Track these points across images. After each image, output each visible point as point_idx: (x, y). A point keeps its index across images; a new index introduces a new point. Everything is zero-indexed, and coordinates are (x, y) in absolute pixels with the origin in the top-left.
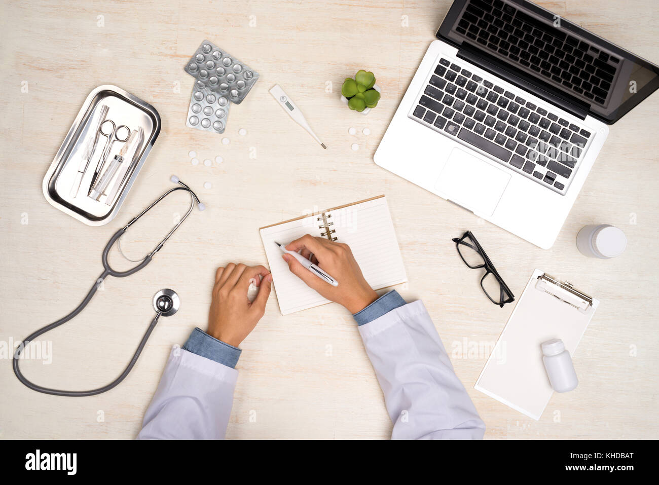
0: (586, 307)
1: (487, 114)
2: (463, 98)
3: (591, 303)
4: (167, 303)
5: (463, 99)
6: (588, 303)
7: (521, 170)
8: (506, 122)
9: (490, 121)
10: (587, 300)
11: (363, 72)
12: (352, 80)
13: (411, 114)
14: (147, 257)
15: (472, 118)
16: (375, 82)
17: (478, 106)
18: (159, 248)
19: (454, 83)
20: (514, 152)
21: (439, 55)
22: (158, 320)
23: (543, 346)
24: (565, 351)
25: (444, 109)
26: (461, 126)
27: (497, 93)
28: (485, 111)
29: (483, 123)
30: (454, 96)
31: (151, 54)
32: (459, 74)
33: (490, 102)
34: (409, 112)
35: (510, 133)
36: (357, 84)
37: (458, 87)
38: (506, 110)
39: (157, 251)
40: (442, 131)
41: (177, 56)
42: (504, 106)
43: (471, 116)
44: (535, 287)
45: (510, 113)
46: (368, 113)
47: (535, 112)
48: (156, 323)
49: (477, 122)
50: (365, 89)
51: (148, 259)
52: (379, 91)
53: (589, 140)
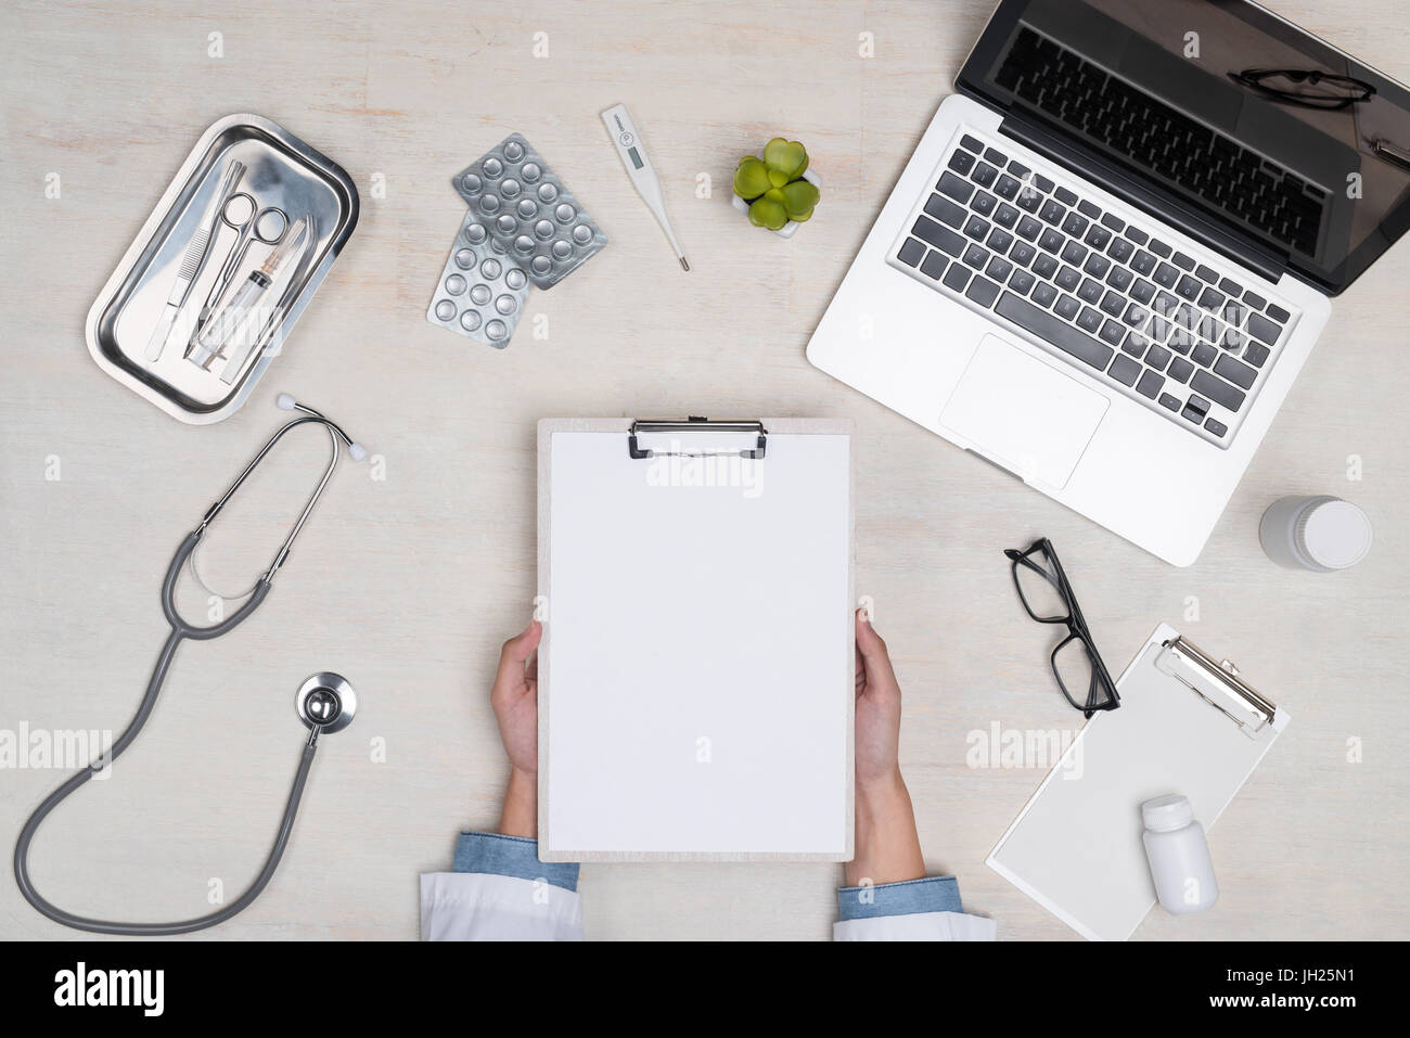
0: (1258, 725)
1: (1062, 263)
2: (1009, 225)
3: (1271, 716)
4: (327, 705)
5: (1010, 227)
6: (1264, 716)
7: (1132, 390)
8: (1103, 282)
9: (1068, 279)
10: (1263, 709)
11: (782, 143)
12: (757, 160)
13: (893, 257)
14: (260, 583)
15: (1028, 270)
16: (808, 163)
17: (1044, 244)
18: (282, 557)
19: (990, 191)
20: (1118, 350)
21: (958, 127)
22: (318, 744)
23: (1145, 810)
24: (1194, 823)
25: (966, 248)
26: (1004, 287)
27: (1086, 217)
28: (1057, 257)
29: (1051, 282)
30: (989, 219)
31: (309, 108)
32: (1003, 171)
33: (1069, 237)
34: (889, 252)
35: (1112, 307)
36: (768, 169)
37: (1001, 199)
38: (1104, 254)
39: (280, 565)
40: (962, 296)
41: (367, 112)
42: (1100, 247)
43: (1026, 266)
44: (1155, 663)
45: (1114, 262)
46: (794, 232)
47: (1168, 261)
48: (313, 752)
49: (1039, 278)
50: (787, 181)
51: (261, 589)
52: (817, 185)
53: (1285, 327)
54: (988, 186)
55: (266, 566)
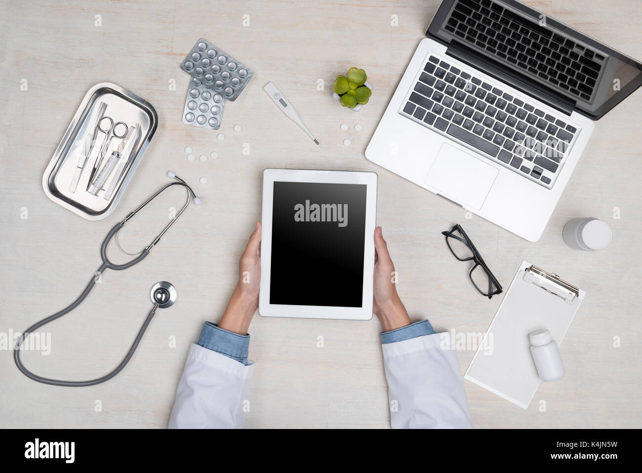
0: (572, 298)
1: (476, 110)
2: (451, 94)
3: (577, 293)
4: (164, 295)
5: (452, 96)
6: (574, 294)
7: (508, 165)
8: (494, 118)
9: (479, 117)
10: (573, 291)
11: (354, 70)
12: (344, 77)
13: (401, 111)
14: (145, 250)
15: (461, 114)
16: (366, 79)
17: (467, 102)
18: (156, 241)
19: (443, 80)
20: (502, 148)
21: (428, 53)
22: (156, 312)
23: (530, 336)
24: (552, 341)
25: (433, 105)
26: (451, 122)
27: (486, 90)
28: (473, 108)
29: (471, 119)
30: (443, 93)
31: (148, 52)
32: (448, 71)
33: (478, 99)
34: (400, 109)
35: (498, 129)
36: (349, 81)
37: (448, 84)
38: (494, 106)
39: (155, 244)
40: (432, 127)
41: (173, 54)
42: (492, 103)
43: (460, 112)
44: (523, 279)
45: (498, 109)
46: (360, 109)
47: (522, 108)
48: (154, 314)
49: (466, 118)
50: (357, 86)
51: (145, 253)
52: (370, 88)
53: (575, 135)
54: (442, 78)
55: (149, 244)
